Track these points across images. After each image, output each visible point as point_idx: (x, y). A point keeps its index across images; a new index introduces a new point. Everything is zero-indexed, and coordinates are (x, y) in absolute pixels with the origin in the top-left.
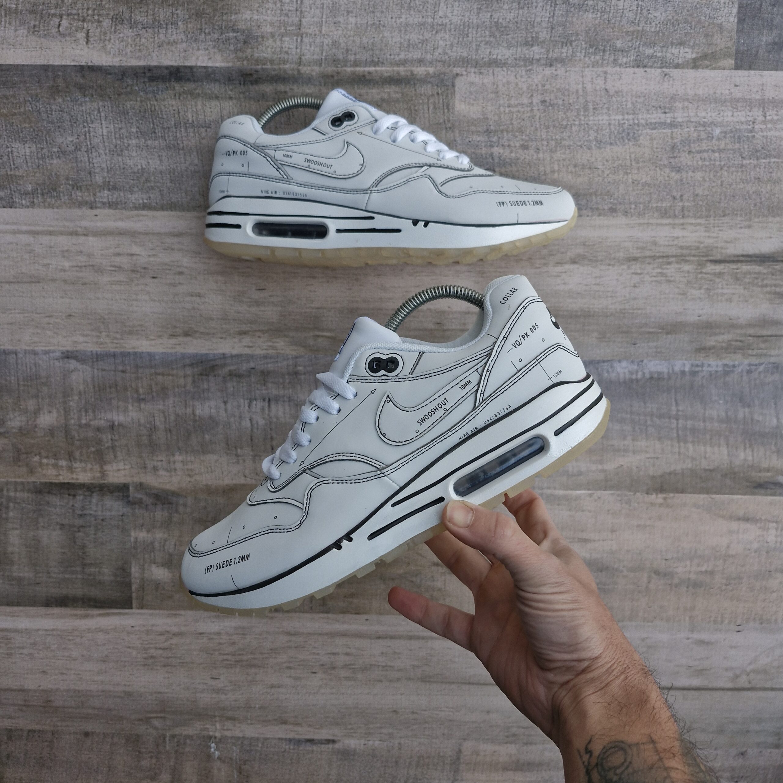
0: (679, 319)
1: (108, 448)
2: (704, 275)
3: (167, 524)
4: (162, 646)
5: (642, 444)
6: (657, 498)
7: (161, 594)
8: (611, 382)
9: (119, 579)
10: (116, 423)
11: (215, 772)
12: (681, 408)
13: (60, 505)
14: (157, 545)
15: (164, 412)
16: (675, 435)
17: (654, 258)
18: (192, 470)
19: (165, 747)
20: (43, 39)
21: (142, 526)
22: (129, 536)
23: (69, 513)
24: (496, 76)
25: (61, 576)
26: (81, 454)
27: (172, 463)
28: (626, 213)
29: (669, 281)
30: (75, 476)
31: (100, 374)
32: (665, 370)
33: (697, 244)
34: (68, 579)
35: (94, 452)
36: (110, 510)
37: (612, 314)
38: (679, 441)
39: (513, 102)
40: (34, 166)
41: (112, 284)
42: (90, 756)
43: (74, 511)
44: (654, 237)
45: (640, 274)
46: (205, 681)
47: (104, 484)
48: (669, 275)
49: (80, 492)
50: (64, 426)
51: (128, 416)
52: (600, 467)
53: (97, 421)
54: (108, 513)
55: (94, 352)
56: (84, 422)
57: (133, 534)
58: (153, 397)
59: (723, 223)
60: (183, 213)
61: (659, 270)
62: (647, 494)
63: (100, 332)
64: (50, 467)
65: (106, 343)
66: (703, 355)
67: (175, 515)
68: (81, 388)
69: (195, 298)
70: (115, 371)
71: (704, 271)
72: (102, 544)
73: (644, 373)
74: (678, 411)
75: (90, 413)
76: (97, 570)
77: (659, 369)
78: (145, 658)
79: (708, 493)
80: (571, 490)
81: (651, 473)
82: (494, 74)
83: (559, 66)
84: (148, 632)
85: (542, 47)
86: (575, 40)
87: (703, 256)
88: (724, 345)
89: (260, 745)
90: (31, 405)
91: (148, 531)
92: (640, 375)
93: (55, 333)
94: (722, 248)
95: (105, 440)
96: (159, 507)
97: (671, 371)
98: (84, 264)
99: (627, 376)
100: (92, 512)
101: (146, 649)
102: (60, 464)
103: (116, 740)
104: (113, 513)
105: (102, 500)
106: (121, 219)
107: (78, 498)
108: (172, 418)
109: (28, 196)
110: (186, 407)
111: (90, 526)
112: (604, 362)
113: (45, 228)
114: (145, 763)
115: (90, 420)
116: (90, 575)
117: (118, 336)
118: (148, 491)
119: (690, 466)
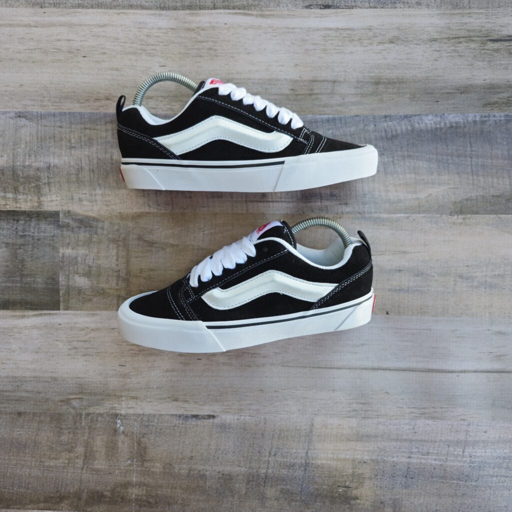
0: (470, 83)
1: (45, 184)
2: (487, 51)
3: (88, 243)
4: (83, 339)
5: (445, 177)
6: (458, 218)
7: (83, 298)
8: (421, 130)
9: (50, 286)
10: (52, 165)
11: (120, 444)
12: (473, 149)
13: (7, 228)
14: (79, 259)
15: (89, 157)
16: (470, 170)
17: (449, 39)
18: (109, 201)
19: (81, 423)
21: (69, 244)
22: (58, 252)
23: (13, 234)
26: (24, 189)
27: (93, 196)
29: (461, 56)
30: (18, 206)
31: (43, 129)
32: (462, 121)
33: (480, 28)
34: (9, 287)
35: (34, 187)
36: (44, 232)
37: (420, 80)
38: (472, 175)
41: (54, 62)
42: (21, 433)
43: (17, 232)
44: (448, 23)
45: (439, 51)
46: (115, 368)
47: (40, 211)
48: (460, 51)
49: (22, 218)
50: (12, 167)
51: (62, 159)
52: (414, 196)
53: (37, 163)
54: (42, 234)
55: (39, 113)
56: (27, 164)
57: (61, 251)
58: (81, 146)
59: (498, 13)
60: (107, 11)
61: (453, 48)
62: (451, 215)
63: (44, 98)
65: (48, 105)
66: (489, 109)
67: (95, 236)
68: (28, 139)
69: (113, 72)
70: (54, 127)
71: (486, 48)
72: (37, 258)
73: (445, 123)
74: (472, 151)
75: (33, 157)
76: (32, 279)
77: (457, 119)
78: (69, 349)
79: (496, 214)
80: (393, 213)
81: (453, 200)
84: (71, 329)
87: (484, 37)
88: (504, 100)
89: (156, 421)
91: (73, 249)
92: (442, 124)
93: (10, 98)
94: (498, 31)
95: (43, 178)
96: (83, 229)
97: (466, 121)
98: (34, 48)
99: (434, 126)
100: (30, 234)
101: (70, 342)
102: (8, 196)
103: (42, 418)
104: (46, 234)
105: (38, 224)
106: (62, 15)
107: (20, 222)
108: (95, 161)
110: (106, 154)
111: (28, 245)
112: (415, 116)
114: (64, 438)
115: (32, 162)
117: (58, 100)
118: (74, 217)
119: (482, 193)
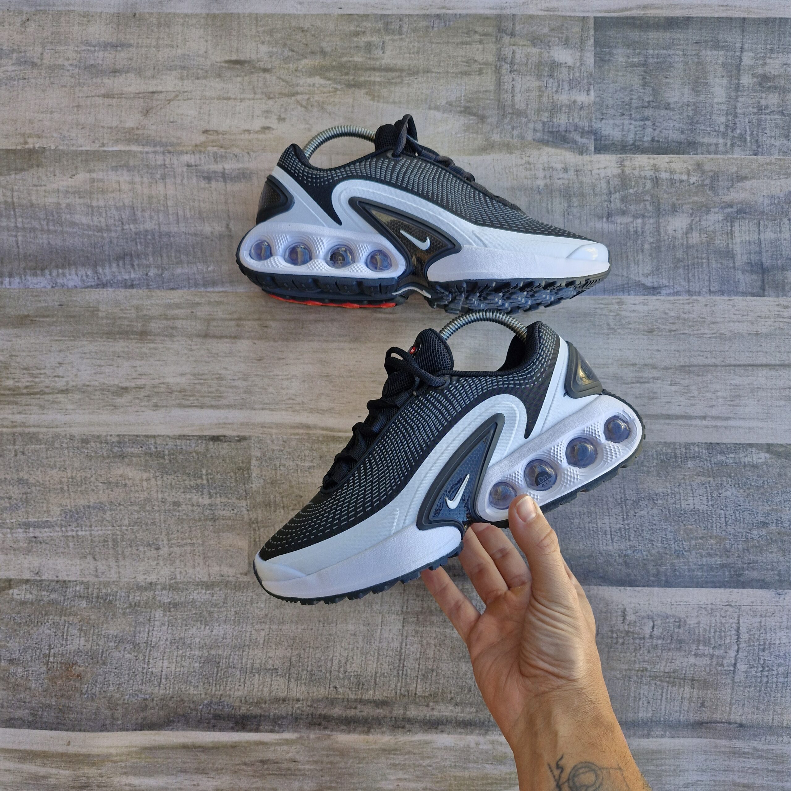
20: (670, 613)
24: (207, 574)
25: (672, 52)
28: (72, 438)
39: (188, 548)
40: (683, 485)
64: (678, 171)
82: (209, 575)
83: (143, 584)
85: (160, 601)
86: (127, 608)
90: (695, 238)
109: (692, 455)
113: (674, 422)
116: (640, 54)
